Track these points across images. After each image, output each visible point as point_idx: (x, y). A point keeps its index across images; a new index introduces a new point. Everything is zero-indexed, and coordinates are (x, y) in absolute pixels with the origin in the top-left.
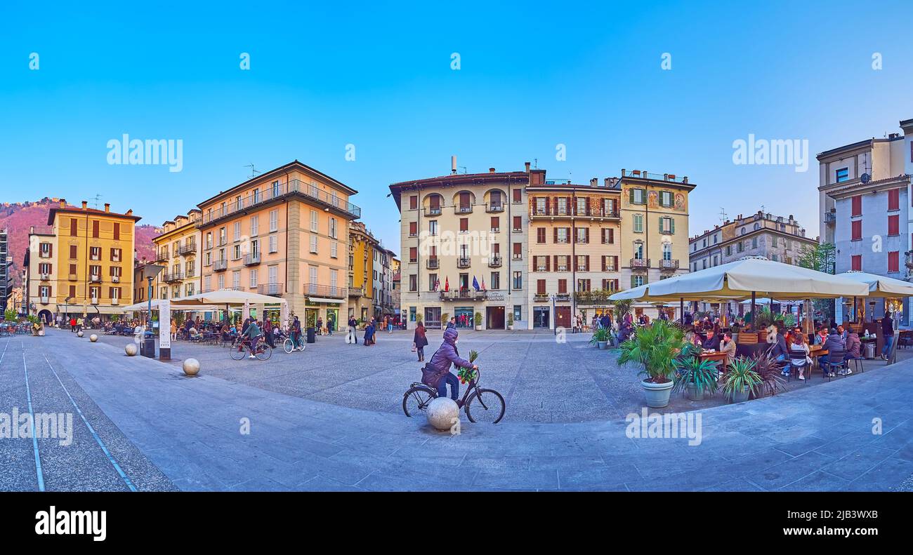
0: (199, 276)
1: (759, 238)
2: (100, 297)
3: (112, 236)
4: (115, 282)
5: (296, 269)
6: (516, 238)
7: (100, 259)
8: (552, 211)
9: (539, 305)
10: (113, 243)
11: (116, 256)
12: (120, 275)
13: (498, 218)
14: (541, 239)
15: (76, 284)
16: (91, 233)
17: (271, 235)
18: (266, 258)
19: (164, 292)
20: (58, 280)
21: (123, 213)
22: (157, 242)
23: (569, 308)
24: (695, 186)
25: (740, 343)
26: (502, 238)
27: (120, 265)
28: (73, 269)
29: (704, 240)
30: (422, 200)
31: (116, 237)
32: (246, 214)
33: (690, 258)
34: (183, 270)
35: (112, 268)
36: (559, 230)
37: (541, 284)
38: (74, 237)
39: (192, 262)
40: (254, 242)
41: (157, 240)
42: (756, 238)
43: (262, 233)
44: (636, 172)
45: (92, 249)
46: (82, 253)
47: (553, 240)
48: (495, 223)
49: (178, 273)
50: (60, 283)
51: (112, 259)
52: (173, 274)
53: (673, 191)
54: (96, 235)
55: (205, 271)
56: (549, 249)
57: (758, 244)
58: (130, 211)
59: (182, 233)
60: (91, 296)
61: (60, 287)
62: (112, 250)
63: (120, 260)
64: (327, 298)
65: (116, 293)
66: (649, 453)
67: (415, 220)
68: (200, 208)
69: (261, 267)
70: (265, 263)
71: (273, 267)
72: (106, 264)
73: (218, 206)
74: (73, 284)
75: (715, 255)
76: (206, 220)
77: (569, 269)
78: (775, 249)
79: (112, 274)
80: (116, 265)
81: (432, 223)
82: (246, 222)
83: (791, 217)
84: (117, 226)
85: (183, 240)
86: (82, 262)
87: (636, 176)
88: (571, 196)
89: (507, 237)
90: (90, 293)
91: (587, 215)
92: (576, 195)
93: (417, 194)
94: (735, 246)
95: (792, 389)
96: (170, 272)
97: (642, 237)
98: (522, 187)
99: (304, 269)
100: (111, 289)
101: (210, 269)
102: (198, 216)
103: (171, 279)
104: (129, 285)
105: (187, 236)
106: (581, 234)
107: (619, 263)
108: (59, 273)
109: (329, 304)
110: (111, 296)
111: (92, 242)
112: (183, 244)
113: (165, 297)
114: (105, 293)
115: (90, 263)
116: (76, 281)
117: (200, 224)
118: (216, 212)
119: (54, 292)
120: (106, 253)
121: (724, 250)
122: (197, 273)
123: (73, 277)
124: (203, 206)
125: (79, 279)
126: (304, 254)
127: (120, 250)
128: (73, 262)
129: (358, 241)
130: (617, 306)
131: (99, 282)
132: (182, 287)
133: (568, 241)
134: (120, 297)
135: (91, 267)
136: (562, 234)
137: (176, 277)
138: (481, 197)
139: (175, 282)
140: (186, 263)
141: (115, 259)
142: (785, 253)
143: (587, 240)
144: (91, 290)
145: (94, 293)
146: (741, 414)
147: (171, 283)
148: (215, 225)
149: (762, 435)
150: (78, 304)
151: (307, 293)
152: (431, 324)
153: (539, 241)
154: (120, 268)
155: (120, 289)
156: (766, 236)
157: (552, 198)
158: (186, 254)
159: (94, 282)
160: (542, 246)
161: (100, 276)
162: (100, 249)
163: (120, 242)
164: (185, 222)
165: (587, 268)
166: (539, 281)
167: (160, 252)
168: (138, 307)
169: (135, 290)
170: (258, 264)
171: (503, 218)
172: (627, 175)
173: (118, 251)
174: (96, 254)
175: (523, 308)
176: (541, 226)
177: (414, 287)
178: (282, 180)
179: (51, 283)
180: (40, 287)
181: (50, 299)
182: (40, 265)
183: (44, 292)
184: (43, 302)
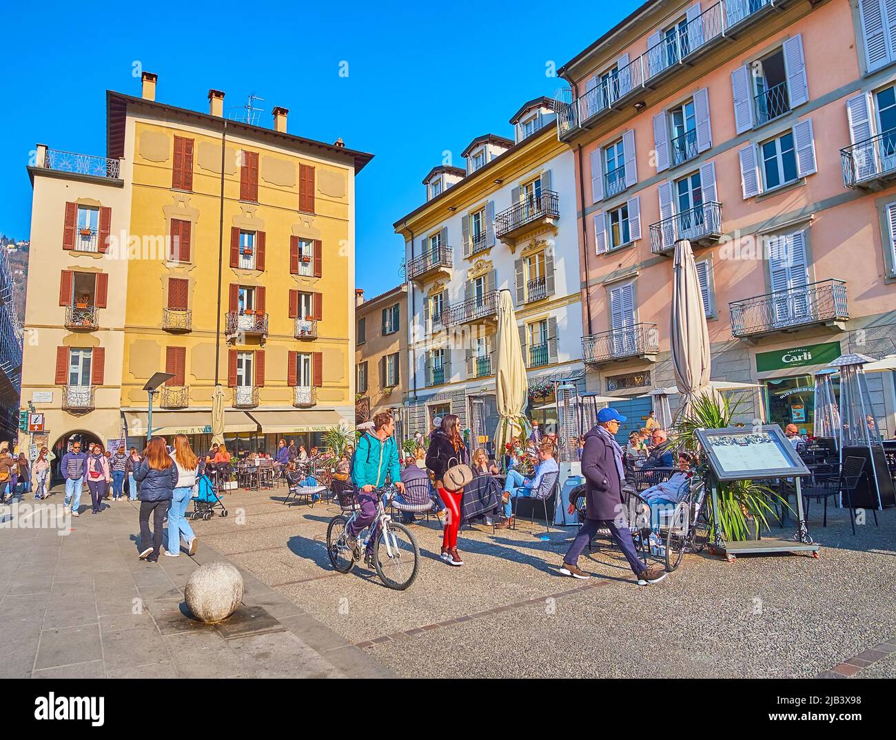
2: (260, 383)
3: (294, 201)
4: (303, 338)
7: (260, 265)
10: (297, 223)
11: (306, 261)
12: (318, 315)
15: (187, 343)
16: (234, 188)
20: (127, 329)
27: (318, 286)
28: (178, 293)
31: (307, 204)
35: (294, 296)
38: (181, 195)
41: (409, 223)
45: (237, 233)
46: (206, 242)
50: (133, 337)
51: (294, 270)
54: (249, 192)
59: (498, 180)
60: (234, 381)
61: (132, 354)
62: (296, 241)
63: (318, 273)
65: (308, 370)
72: (278, 282)
74: (177, 341)
79: (295, 312)
80: (305, 286)
84: (306, 175)
86: (206, 273)
90: (232, 370)
100: (294, 357)
104: (342, 347)
108: (132, 305)
110: (294, 380)
111: (239, 216)
114: (276, 369)
115: (230, 277)
116: (186, 332)
119: (114, 370)
120: (277, 252)
123: (177, 319)
125: (195, 325)
127: (318, 245)
128: (180, 274)
131: (256, 337)
135: (235, 292)
141: (302, 269)
144: (234, 362)
145: (242, 372)
150: (193, 406)
154: (319, 297)
155: (318, 357)
159: (242, 337)
161: (260, 316)
162: (261, 236)
163: (316, 222)
173: (311, 245)
174: (248, 253)
179: (99, 339)
180: (62, 352)
181: (99, 392)
182: (65, 274)
183: (79, 369)
184: (73, 404)
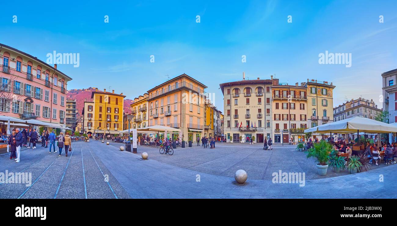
0: (148, 120)
1: (360, 108)
2: (110, 127)
3: (115, 103)
4: (116, 121)
5: (184, 117)
6: (268, 107)
7: (110, 112)
8: (281, 96)
9: (277, 133)
10: (115, 106)
11: (117, 111)
12: (118, 119)
13: (261, 98)
14: (277, 107)
15: (102, 122)
17: (175, 104)
18: (173, 113)
19: (134, 126)
21: (119, 94)
22: (132, 106)
23: (288, 135)
24: (335, 86)
25: (353, 150)
26: (262, 107)
27: (118, 115)
28: (100, 116)
29: (339, 109)
30: (232, 90)
31: (117, 104)
32: (166, 95)
33: (334, 116)
34: (142, 117)
35: (115, 116)
36: (284, 104)
37: (277, 125)
38: (101, 103)
39: (145, 114)
40: (168, 107)
42: (358, 109)
43: (171, 103)
44: (313, 80)
45: (108, 108)
46: (104, 109)
47: (281, 108)
48: (260, 100)
49: (140, 118)
50: (95, 121)
51: (115, 112)
52: (138, 119)
53: (327, 88)
54: (109, 102)
55: (150, 118)
56: (280, 111)
57: (360, 111)
58: (122, 93)
59: (141, 103)
61: (95, 123)
62: (115, 109)
63: (118, 113)
64: (196, 129)
66: (320, 194)
67: (229, 99)
68: (148, 92)
69: (171, 117)
70: (173, 115)
71: (176, 117)
72: (113, 114)
73: (155, 92)
74: (100, 122)
75: (343, 115)
76: (150, 98)
77: (288, 120)
78: (366, 113)
79: (115, 118)
80: (116, 114)
81: (236, 100)
82: (166, 99)
83: (372, 100)
84: (117, 99)
85: (142, 106)
86: (104, 113)
87: (313, 82)
88: (288, 90)
89: (264, 106)
90: (107, 125)
91: (295, 98)
92: (290, 90)
93: (230, 88)
94: (351, 112)
95: (374, 169)
96: (137, 118)
97: (315, 107)
98: (270, 86)
99: (187, 117)
100: (115, 124)
101: (152, 117)
102: (147, 96)
103: (137, 121)
104: (121, 123)
105: (143, 104)
106: (292, 106)
107: (307, 117)
108: (95, 117)
109: (197, 132)
110: (115, 127)
111: (108, 105)
112: (142, 107)
113: (135, 128)
114: (112, 125)
115: (107, 114)
116: (101, 121)
117: (148, 99)
118: (154, 94)
119: (93, 125)
120: (113, 110)
121: (346, 113)
122: (147, 119)
123: (100, 119)
124: (149, 92)
126: (187, 112)
127: (118, 109)
128: (101, 113)
129: (208, 107)
130: (306, 134)
131: (110, 121)
132: (141, 124)
133: (287, 108)
134: (118, 127)
135: (107, 115)
136: (285, 106)
137: (139, 120)
138: (254, 90)
139: (139, 122)
140: (143, 115)
142: (370, 115)
143: (295, 108)
144: (107, 124)
145: (108, 126)
146: (354, 179)
147: (137, 122)
148: (154, 100)
149: (363, 187)
150: (102, 130)
151: (189, 127)
152: (235, 140)
153: (276, 108)
154: (118, 116)
155: (118, 124)
156: (362, 107)
157: (281, 91)
158: (143, 111)
159: (108, 121)
160: (277, 110)
161: (110, 119)
162: (111, 108)
163: (118, 106)
164: (142, 98)
165: (295, 120)
166: (276, 124)
167: (133, 110)
168: (125, 131)
169: (124, 125)
170: (170, 116)
171: (263, 99)
172: (309, 81)
173: (117, 109)
174: (109, 110)
175: (270, 134)
176: (277, 102)
177: (229, 126)
178: (179, 82)
179: (92, 121)
180: (88, 123)
181: (92, 127)
182: (88, 114)
183: (90, 125)
184: (89, 129)
